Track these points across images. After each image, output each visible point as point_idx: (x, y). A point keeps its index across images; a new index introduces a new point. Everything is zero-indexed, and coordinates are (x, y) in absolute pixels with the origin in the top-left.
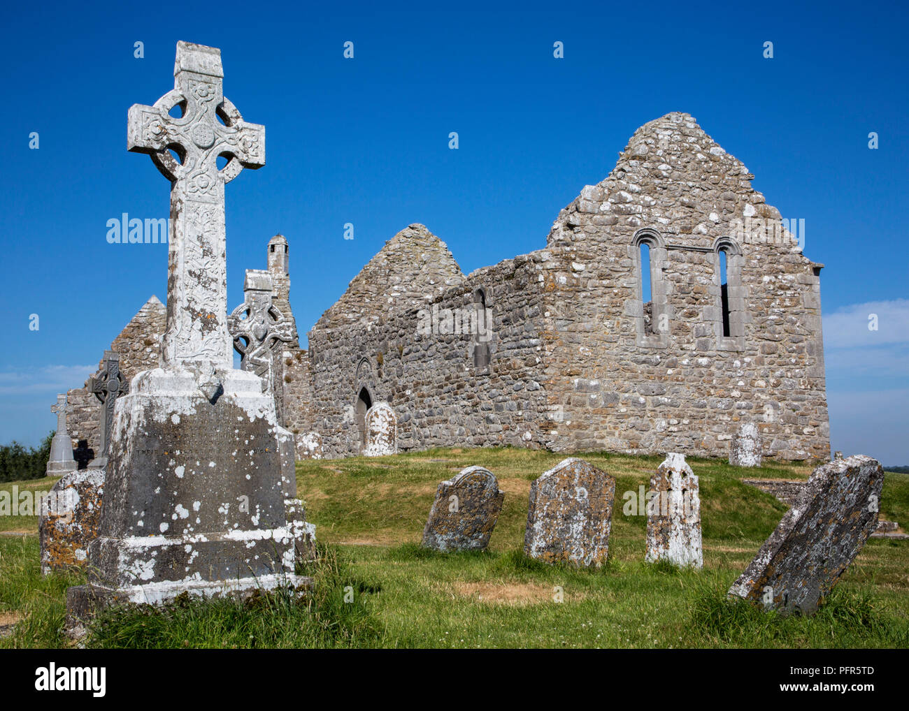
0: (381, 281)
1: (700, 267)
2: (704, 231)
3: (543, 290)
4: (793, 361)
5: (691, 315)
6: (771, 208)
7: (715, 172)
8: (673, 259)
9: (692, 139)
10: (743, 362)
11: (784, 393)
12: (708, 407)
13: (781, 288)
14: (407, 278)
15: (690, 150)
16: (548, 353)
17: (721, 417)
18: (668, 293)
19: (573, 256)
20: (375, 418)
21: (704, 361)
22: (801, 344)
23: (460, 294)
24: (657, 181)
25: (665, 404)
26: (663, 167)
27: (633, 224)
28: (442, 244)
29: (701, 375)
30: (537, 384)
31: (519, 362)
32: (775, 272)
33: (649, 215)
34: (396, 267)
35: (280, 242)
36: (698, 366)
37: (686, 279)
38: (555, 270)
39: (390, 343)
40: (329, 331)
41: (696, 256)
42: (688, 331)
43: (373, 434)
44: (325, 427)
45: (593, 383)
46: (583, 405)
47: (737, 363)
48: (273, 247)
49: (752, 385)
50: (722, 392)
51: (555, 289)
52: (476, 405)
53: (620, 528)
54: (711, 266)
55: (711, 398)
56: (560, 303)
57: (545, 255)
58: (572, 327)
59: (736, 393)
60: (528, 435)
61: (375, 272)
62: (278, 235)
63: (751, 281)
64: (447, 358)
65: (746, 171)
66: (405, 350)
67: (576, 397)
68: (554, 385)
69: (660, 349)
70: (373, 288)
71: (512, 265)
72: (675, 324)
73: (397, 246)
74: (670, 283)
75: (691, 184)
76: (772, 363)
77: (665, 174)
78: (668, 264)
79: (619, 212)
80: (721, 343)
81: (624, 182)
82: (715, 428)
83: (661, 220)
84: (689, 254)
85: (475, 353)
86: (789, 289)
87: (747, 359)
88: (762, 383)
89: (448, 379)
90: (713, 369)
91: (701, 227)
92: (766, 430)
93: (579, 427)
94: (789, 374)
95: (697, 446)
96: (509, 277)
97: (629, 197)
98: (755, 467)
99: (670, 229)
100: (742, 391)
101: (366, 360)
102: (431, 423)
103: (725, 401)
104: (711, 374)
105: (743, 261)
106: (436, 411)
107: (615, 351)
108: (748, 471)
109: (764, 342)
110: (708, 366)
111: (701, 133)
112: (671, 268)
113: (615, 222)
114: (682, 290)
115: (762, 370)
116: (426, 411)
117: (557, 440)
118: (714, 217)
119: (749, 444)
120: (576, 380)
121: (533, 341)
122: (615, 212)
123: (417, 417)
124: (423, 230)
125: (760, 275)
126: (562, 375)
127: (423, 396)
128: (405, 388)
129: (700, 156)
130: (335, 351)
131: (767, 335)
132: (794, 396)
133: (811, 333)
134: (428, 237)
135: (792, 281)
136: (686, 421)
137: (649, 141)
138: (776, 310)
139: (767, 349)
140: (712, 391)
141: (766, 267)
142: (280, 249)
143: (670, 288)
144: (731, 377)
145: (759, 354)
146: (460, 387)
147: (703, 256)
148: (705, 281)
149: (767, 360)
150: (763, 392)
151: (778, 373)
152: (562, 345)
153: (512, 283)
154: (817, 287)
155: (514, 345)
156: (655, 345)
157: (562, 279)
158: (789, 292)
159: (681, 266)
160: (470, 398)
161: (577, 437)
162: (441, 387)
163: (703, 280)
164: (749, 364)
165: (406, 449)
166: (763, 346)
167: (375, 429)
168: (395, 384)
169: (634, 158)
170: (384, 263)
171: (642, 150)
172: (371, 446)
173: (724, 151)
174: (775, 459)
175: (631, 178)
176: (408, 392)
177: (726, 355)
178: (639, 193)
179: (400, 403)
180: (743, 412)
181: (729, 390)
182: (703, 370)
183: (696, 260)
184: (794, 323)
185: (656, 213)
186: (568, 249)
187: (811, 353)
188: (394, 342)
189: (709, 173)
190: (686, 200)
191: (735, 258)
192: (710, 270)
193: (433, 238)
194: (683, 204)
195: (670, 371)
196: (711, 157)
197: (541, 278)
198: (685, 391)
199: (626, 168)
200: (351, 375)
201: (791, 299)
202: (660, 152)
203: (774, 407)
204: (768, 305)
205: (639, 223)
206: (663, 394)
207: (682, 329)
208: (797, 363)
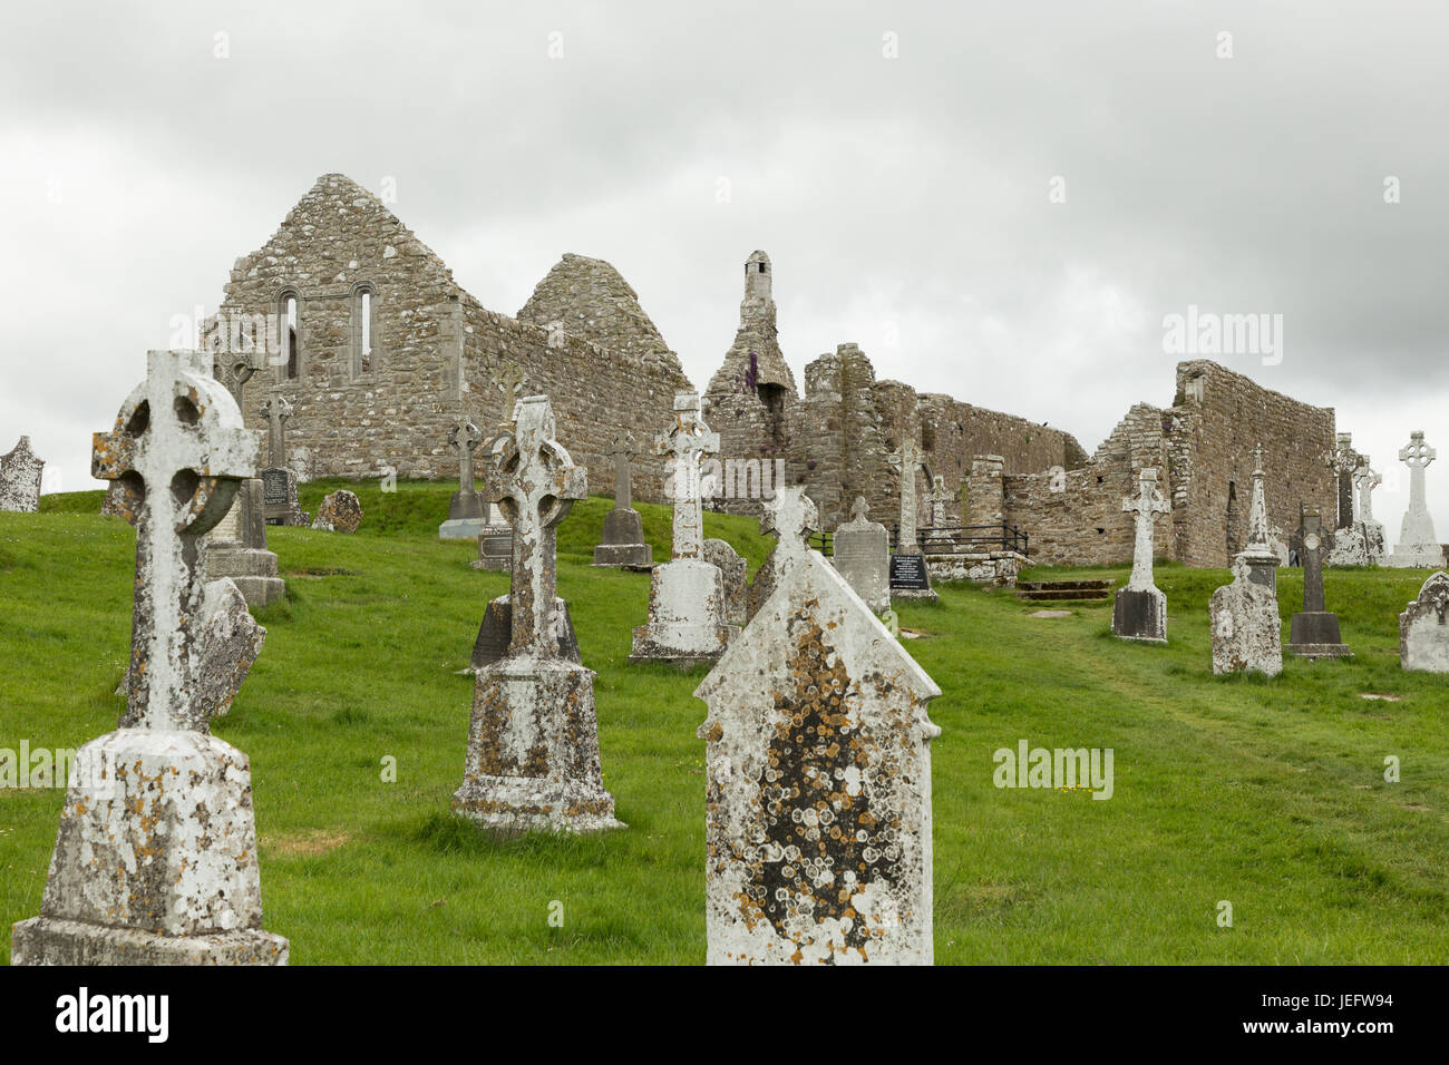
1: (338, 313)
2: (343, 279)
4: (426, 387)
5: (327, 356)
7: (357, 223)
8: (311, 308)
9: (335, 197)
10: (374, 394)
11: (415, 419)
12: (339, 437)
13: (419, 320)
15: (332, 207)
17: (350, 445)
18: (306, 339)
21: (336, 396)
22: (436, 371)
24: (300, 242)
25: (298, 437)
26: (307, 227)
27: (276, 284)
29: (333, 409)
32: (414, 307)
33: (291, 273)
36: (332, 400)
41: (333, 303)
42: (322, 371)
47: (370, 395)
49: (383, 413)
50: (352, 422)
55: (341, 428)
59: (366, 422)
63: (386, 318)
72: (311, 366)
74: (308, 330)
75: (331, 238)
76: (405, 392)
77: (307, 234)
78: (306, 314)
79: (265, 275)
82: (344, 454)
83: (302, 276)
84: (328, 302)
86: (426, 320)
87: (379, 391)
88: (393, 411)
90: (345, 402)
91: (341, 277)
92: (393, 453)
94: (421, 400)
97: (274, 260)
99: (310, 283)
100: (372, 419)
103: (356, 430)
104: (344, 407)
105: (381, 300)
107: (256, 395)
109: (398, 373)
110: (340, 400)
112: (310, 317)
113: (261, 284)
114: (318, 335)
115: (394, 398)
118: (354, 265)
122: (262, 276)
125: (398, 311)
129: (343, 211)
131: (402, 366)
132: (425, 420)
133: (447, 359)
135: (430, 312)
138: (412, 342)
139: (399, 379)
140: (343, 422)
141: (404, 303)
143: (308, 335)
144: (362, 408)
145: (392, 384)
147: (340, 302)
148: (342, 324)
149: (399, 390)
150: (392, 419)
151: (410, 400)
158: (426, 324)
159: (319, 314)
163: (338, 324)
164: (380, 395)
166: (396, 377)
177: (358, 388)
178: (283, 256)
180: (372, 439)
181: (359, 420)
182: (336, 404)
183: (333, 307)
184: (429, 352)
185: (298, 270)
187: (445, 378)
189: (351, 226)
190: (326, 253)
192: (347, 314)
194: (324, 258)
195: (304, 408)
196: (353, 210)
198: (317, 424)
201: (427, 330)
202: (305, 215)
203: (404, 431)
204: (404, 338)
205: (281, 281)
206: (297, 428)
207: (317, 370)
208: (430, 389)
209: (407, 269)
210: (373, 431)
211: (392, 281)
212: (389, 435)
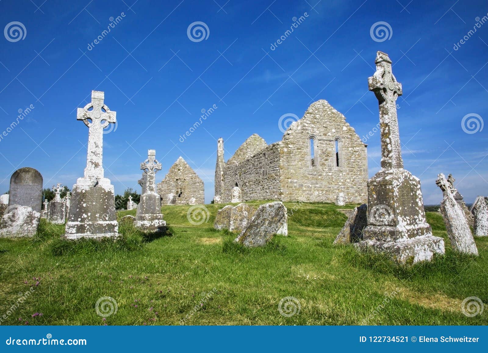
0: (245, 151)
1: (329, 146)
2: (331, 135)
3: (280, 153)
4: (359, 174)
5: (326, 160)
6: (351, 127)
7: (334, 117)
8: (320, 143)
9: (326, 107)
10: (343, 174)
11: (356, 183)
12: (332, 188)
13: (355, 152)
14: (252, 150)
15: (326, 110)
16: (281, 172)
17: (335, 191)
18: (319, 153)
19: (289, 143)
20: (234, 192)
21: (330, 174)
22: (361, 169)
23: (259, 155)
24: (315, 120)
25: (318, 187)
26: (317, 116)
27: (308, 133)
28: (263, 140)
29: (329, 178)
30: (278, 181)
31: (274, 175)
32: (353, 147)
33: (313, 130)
34: (249, 147)
35: (221, 140)
36: (328, 175)
37: (324, 149)
38: (283, 147)
39: (243, 169)
40: (228, 166)
41: (328, 142)
42: (325, 165)
43: (234, 196)
44: (227, 194)
45: (295, 181)
46: (292, 187)
47: (341, 174)
48: (219, 141)
49: (345, 181)
50: (336, 183)
51: (283, 153)
52: (263, 188)
53: (292, 224)
54: (333, 145)
55: (332, 185)
56: (285, 157)
57: (280, 143)
58: (288, 164)
59: (340, 184)
60: (276, 197)
61: (243, 148)
62: (221, 138)
63: (345, 150)
64: (256, 174)
65: (343, 116)
66: (246, 172)
67: (290, 185)
68: (283, 181)
69: (316, 171)
70: (242, 153)
71: (272, 146)
72: (321, 163)
73: (249, 140)
74: (320, 150)
75: (326, 121)
76: (352, 174)
77: (318, 118)
78: (319, 145)
79: (304, 129)
80: (336, 168)
81: (305, 121)
82: (334, 194)
83: (317, 132)
84: (326, 142)
85: (263, 172)
86: (357, 152)
87: (344, 173)
88: (349, 180)
89: (256, 180)
90: (333, 176)
91: (330, 134)
92: (350, 194)
93: (291, 194)
94: (357, 178)
95: (328, 199)
96: (272, 149)
97: (307, 125)
98: (343, 206)
99: (320, 134)
100: (342, 183)
101: (237, 174)
102: (252, 193)
103: (337, 186)
104: (333, 178)
105: (343, 143)
106: (254, 189)
107: (302, 171)
108: (340, 207)
109: (349, 168)
110: (332, 175)
111: (329, 105)
112: (320, 146)
113: (302, 132)
114: (323, 153)
115: (348, 176)
116: (251, 189)
117: (284, 198)
118: (334, 130)
119: (341, 199)
120: (290, 180)
121: (277, 169)
122: (302, 129)
123: (249, 191)
124: (257, 135)
125: (348, 148)
126: (285, 178)
127: (250, 185)
128: (246, 183)
129: (329, 112)
130: (229, 172)
131: (350, 166)
132: (359, 184)
133: (364, 165)
134: (259, 137)
135: (358, 150)
136: (324, 192)
137: (313, 108)
138: (353, 158)
139: (350, 170)
140: (333, 183)
141: (350, 145)
142: (221, 142)
143: (320, 152)
144: (339, 179)
145: (348, 172)
146: (259, 182)
147: (330, 142)
148: (331, 150)
149: (350, 173)
150: (349, 183)
151: (354, 178)
152: (285, 169)
153: (272, 151)
154: (366, 151)
155: (272, 170)
156: (315, 169)
157: (285, 150)
158: (357, 153)
159: (323, 145)
160: (262, 185)
161: (290, 197)
162: (255, 182)
163: (330, 149)
164: (344, 175)
165: (247, 201)
166: (349, 169)
167: (235, 195)
168: (244, 181)
169: (308, 113)
170: (245, 146)
171: (311, 111)
172: (233, 200)
173: (336, 111)
174: (352, 203)
175: (307, 119)
176: (247, 184)
177: (337, 172)
178: (310, 124)
179: (245, 187)
180: (343, 189)
181: (338, 183)
182: (330, 177)
183: (328, 144)
184: (359, 162)
185: (315, 130)
186: (287, 141)
187: (364, 171)
188: (244, 169)
189: (332, 118)
190: (325, 126)
191: (340, 143)
192: (332, 147)
193: (260, 138)
194: (324, 127)
195: (319, 177)
196: (332, 113)
197: (279, 150)
198: (324, 183)
199: (306, 116)
200: (234, 179)
201: (358, 155)
202: (316, 111)
203: (352, 187)
204: (351, 157)
205: (310, 133)
206: (317, 184)
207: (323, 164)
208: (360, 174)
209: (350, 135)
210: (343, 187)
211: (346, 138)
212: (348, 188)
